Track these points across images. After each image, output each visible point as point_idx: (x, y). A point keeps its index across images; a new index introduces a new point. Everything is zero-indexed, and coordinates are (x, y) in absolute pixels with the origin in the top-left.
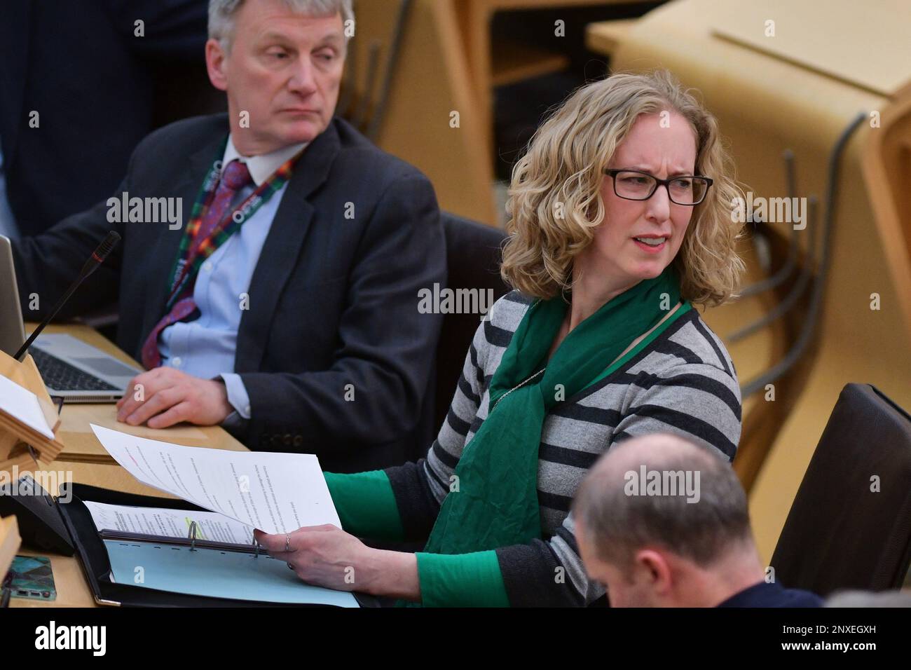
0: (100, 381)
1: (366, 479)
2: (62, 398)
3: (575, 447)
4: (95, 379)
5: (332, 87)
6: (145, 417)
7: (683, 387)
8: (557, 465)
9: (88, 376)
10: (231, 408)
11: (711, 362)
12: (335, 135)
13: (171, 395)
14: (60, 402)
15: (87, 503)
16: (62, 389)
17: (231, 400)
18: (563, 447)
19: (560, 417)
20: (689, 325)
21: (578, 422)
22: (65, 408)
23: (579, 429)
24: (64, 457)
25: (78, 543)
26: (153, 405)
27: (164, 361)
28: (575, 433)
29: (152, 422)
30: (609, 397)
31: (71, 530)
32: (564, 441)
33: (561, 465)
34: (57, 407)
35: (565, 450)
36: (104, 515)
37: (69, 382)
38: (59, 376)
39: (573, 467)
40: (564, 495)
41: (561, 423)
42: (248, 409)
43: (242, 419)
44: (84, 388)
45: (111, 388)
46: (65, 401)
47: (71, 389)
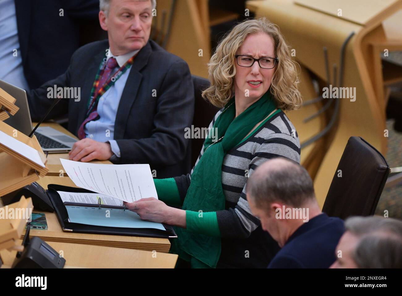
0: (62, 145)
1: (167, 181)
2: (48, 152)
3: (236, 167)
4: (60, 144)
5: (148, 28)
6: (80, 158)
7: (274, 144)
8: (229, 174)
9: (57, 143)
10: (113, 153)
11: (285, 132)
12: (150, 47)
13: (89, 149)
14: (47, 153)
15: (59, 192)
16: (47, 148)
17: (113, 150)
18: (231, 167)
19: (231, 155)
20: (279, 118)
21: (237, 157)
22: (49, 155)
23: (237, 160)
24: (49, 174)
25: (56, 207)
26: (83, 153)
27: (87, 136)
28: (235, 162)
29: (82, 160)
30: (248, 147)
31: (53, 202)
32: (232, 165)
33: (230, 174)
34: (46, 155)
35: (232, 168)
36: (65, 196)
37: (50, 145)
38: (46, 143)
39: (234, 175)
40: (231, 185)
41: (231, 157)
42: (119, 153)
43: (117, 157)
44: (56, 148)
45: (66, 147)
46: (49, 153)
47: (51, 148)
